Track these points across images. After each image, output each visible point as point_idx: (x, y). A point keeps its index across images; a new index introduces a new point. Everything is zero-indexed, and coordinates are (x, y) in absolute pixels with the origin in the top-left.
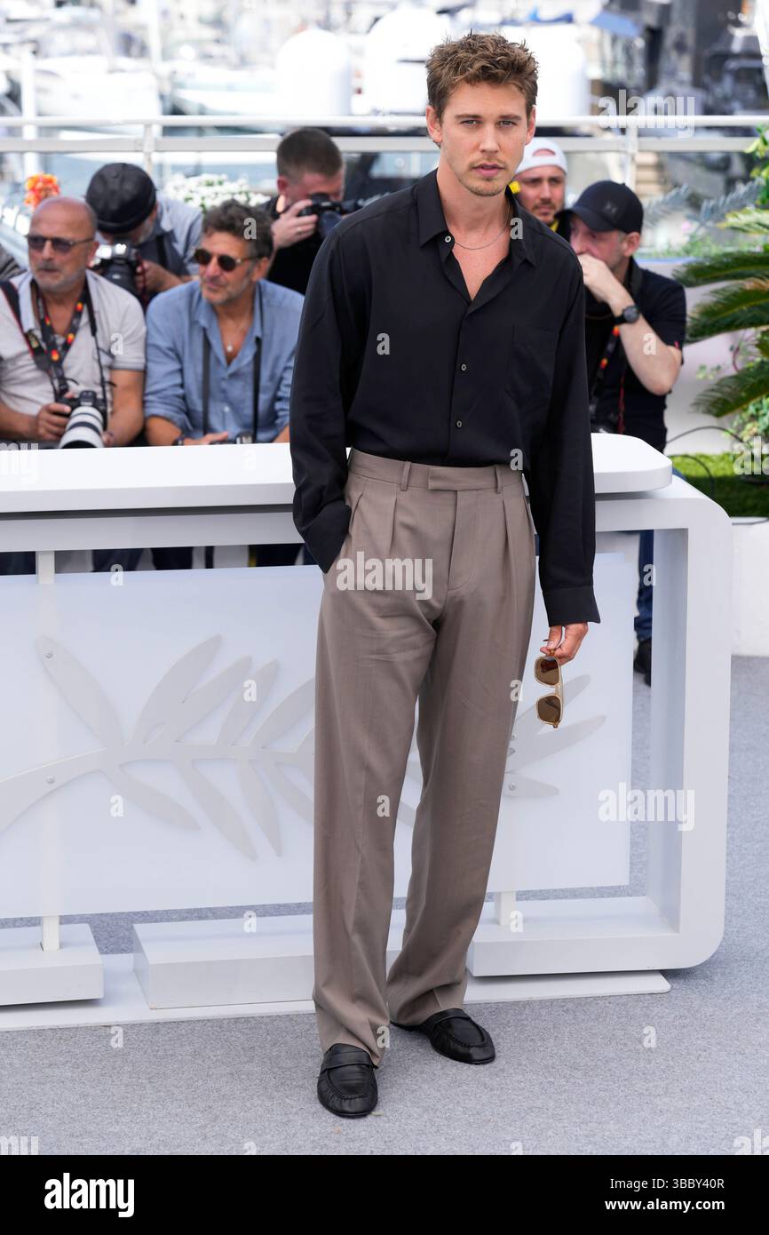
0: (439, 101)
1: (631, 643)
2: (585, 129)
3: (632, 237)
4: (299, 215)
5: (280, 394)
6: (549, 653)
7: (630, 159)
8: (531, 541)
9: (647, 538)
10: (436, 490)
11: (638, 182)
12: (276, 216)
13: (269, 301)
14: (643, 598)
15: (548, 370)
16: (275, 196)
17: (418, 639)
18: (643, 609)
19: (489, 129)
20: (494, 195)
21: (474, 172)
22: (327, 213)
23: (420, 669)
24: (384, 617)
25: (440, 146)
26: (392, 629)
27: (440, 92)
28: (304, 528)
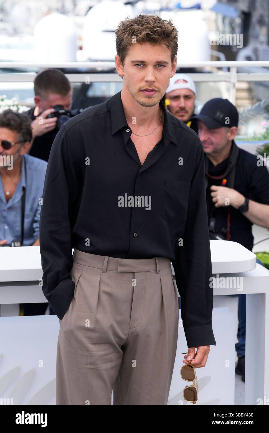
0: (123, 52)
1: (234, 358)
2: (208, 69)
3: (233, 130)
4: (47, 117)
5: (36, 219)
6: (188, 363)
7: (232, 86)
8: (176, 301)
9: (242, 299)
10: (123, 272)
11: (237, 99)
12: (34, 118)
13: (30, 167)
14: (240, 333)
15: (185, 203)
16: (33, 107)
17: (113, 356)
18: (241, 339)
19: (150, 69)
20: (152, 106)
21: (141, 93)
22: (63, 116)
23: (114, 373)
24: (93, 344)
25: (122, 78)
26: (98, 351)
27: (123, 48)
28: (48, 294)
